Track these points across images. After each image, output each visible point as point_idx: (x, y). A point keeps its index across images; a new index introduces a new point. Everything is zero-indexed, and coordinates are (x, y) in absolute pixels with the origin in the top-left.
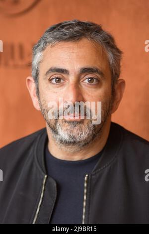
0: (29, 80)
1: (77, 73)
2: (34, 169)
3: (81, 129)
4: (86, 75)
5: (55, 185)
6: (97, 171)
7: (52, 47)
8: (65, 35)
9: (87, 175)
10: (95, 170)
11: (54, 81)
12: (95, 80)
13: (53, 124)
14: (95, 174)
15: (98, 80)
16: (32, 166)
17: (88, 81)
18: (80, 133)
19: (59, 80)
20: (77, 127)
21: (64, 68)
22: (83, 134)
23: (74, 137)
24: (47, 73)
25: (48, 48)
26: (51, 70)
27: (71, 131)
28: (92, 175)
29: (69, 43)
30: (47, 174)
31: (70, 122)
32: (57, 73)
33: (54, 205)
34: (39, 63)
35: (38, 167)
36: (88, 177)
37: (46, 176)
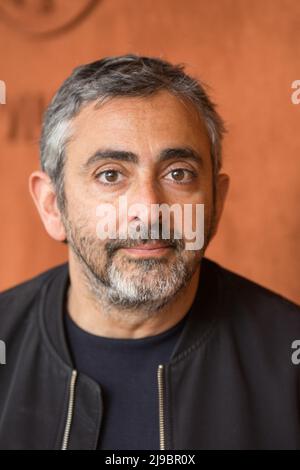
0: (36, 179)
1: (155, 160)
2: (45, 358)
3: (162, 276)
4: (171, 164)
5: (98, 389)
6: (180, 357)
7: (97, 108)
8: (125, 84)
9: (161, 367)
10: (177, 355)
11: (103, 178)
12: (186, 174)
13: (102, 266)
14: (178, 362)
15: (193, 175)
16: (38, 352)
17: (173, 176)
18: (161, 283)
19: (113, 175)
20: (154, 272)
21: (127, 151)
22: (168, 284)
23: (148, 292)
24: (91, 161)
25: (88, 109)
26: (100, 155)
27: (143, 280)
28: (170, 366)
29: (133, 99)
30: (75, 368)
31: (139, 261)
32: (113, 161)
33: (98, 431)
34: (67, 141)
35: (53, 353)
36: (163, 370)
37: (75, 373)
